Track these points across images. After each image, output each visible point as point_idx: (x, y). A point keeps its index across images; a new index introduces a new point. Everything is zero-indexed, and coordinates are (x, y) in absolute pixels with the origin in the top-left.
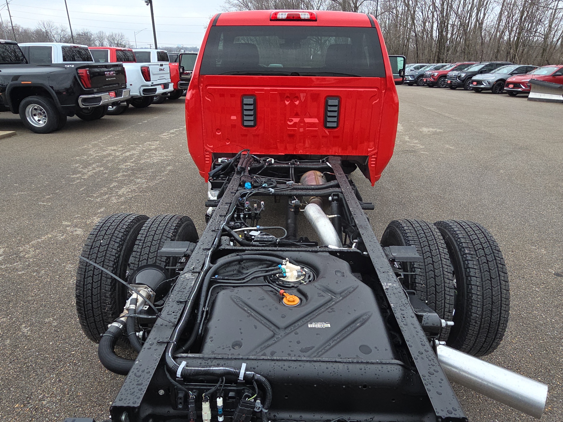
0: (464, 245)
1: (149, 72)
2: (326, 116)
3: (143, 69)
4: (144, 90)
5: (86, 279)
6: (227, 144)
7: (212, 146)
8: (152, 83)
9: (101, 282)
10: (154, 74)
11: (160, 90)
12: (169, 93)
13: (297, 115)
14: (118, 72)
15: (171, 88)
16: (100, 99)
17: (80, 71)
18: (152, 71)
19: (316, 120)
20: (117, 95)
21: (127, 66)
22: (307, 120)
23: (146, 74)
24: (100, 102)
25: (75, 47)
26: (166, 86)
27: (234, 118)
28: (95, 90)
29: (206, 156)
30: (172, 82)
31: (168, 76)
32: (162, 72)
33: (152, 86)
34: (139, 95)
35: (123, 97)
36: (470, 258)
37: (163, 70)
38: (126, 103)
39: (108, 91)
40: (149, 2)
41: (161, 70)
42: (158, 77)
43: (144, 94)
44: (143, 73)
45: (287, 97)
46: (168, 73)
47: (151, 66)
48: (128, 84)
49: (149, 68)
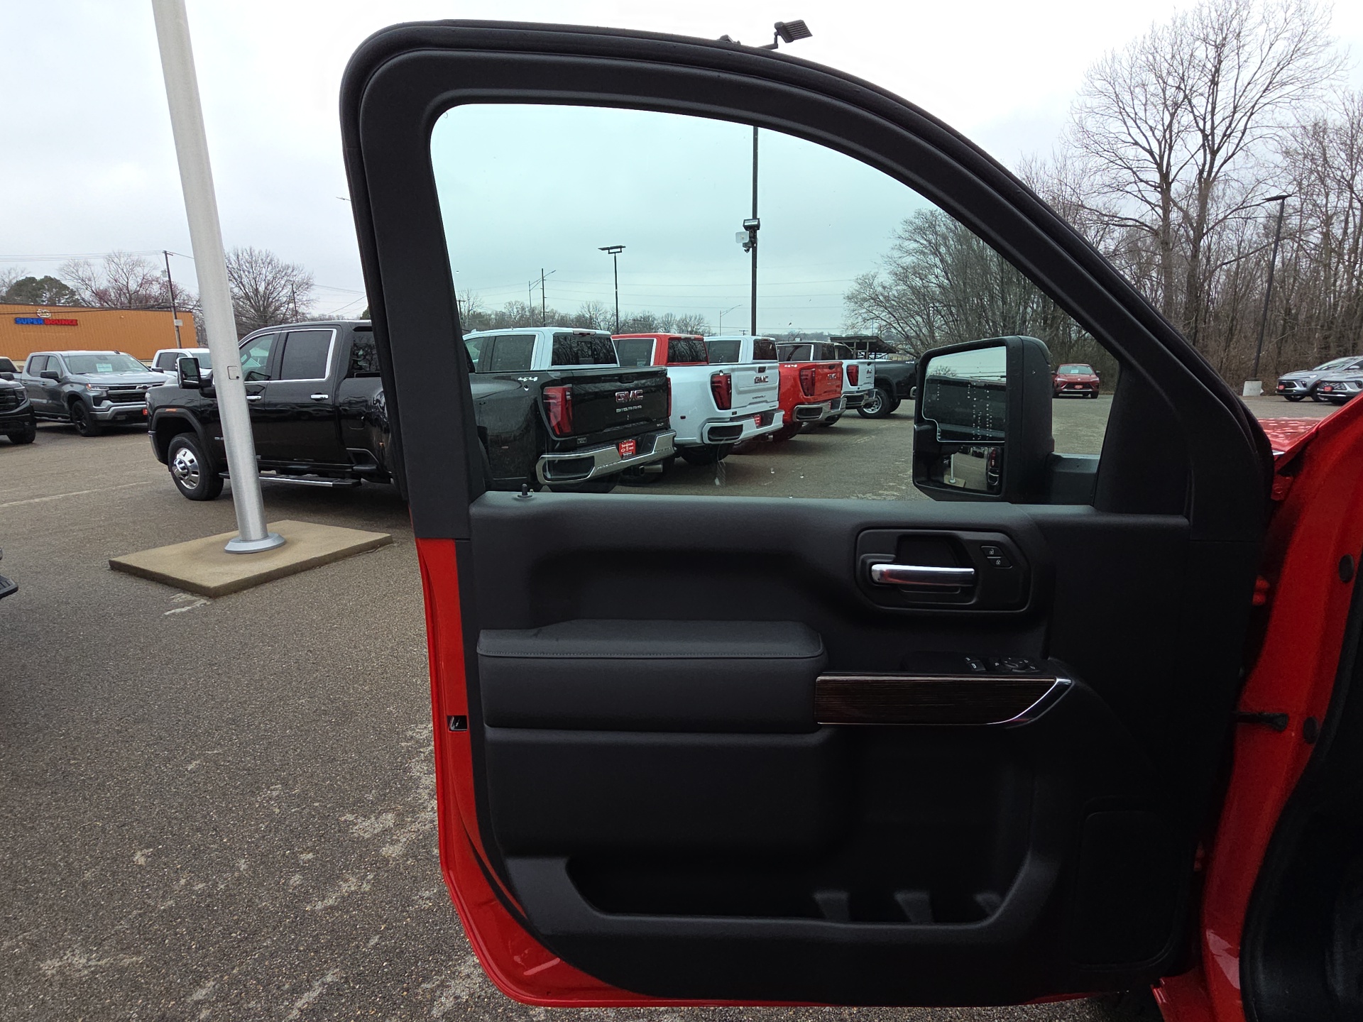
1: (729, 386)
3: (715, 380)
4: (713, 431)
8: (735, 413)
10: (740, 393)
11: (750, 429)
12: (770, 434)
14: (647, 391)
15: (778, 422)
16: (590, 461)
17: (551, 391)
18: (736, 386)
20: (640, 449)
21: (679, 376)
23: (721, 391)
24: (588, 470)
25: (582, 334)
26: (765, 418)
28: (581, 440)
30: (781, 408)
31: (774, 395)
32: (761, 385)
33: (732, 420)
34: (699, 441)
35: (653, 453)
37: (764, 381)
38: (660, 466)
39: (616, 440)
40: (750, 245)
41: (758, 380)
42: (749, 398)
43: (710, 439)
44: (713, 389)
46: (774, 388)
47: (736, 373)
48: (674, 419)
49: (730, 377)
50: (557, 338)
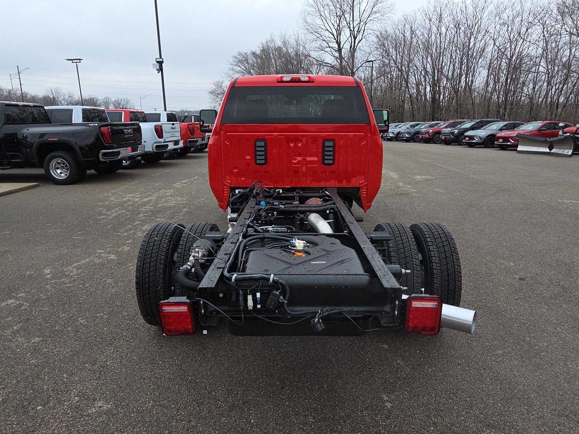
0: (427, 236)
1: (162, 130)
2: (323, 155)
3: (156, 127)
4: (157, 147)
5: (145, 265)
6: (243, 179)
7: (230, 181)
8: (165, 140)
9: (156, 266)
10: (166, 132)
11: (171, 146)
12: (179, 149)
13: (300, 155)
14: (134, 130)
15: (181, 145)
16: (119, 153)
17: (103, 129)
18: (164, 130)
19: (316, 159)
20: (133, 151)
21: (144, 126)
22: (308, 159)
23: (159, 132)
24: (119, 156)
25: (94, 109)
26: (176, 143)
27: (248, 157)
28: (115, 146)
29: (225, 190)
30: (182, 139)
31: (179, 134)
32: (173, 130)
33: (164, 142)
34: (152, 151)
35: (138, 152)
36: (431, 244)
37: (175, 128)
38: (140, 158)
39: (126, 146)
40: (160, 70)
41: (172, 128)
42: (169, 135)
43: (156, 150)
44: (156, 131)
45: (292, 140)
46: (179, 131)
47: (164, 125)
48: (143, 141)
49: (162, 126)
50: (84, 111)
